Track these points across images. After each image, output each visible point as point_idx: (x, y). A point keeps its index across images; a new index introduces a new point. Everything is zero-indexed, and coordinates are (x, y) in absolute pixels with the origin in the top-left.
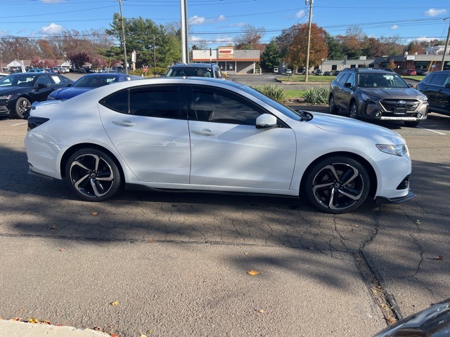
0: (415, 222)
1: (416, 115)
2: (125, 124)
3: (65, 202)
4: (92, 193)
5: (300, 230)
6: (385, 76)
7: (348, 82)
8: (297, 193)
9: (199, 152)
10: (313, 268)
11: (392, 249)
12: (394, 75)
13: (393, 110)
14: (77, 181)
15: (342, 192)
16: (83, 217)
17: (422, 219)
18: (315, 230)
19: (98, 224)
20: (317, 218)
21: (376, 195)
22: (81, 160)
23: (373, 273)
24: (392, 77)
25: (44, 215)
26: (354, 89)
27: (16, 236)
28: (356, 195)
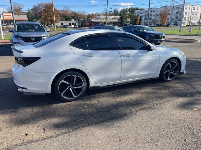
0: (192, 79)
2: (90, 55)
4: (71, 96)
8: (158, 76)
15: (172, 73)
16: (83, 110)
18: (176, 89)
21: (180, 72)
22: (65, 79)
28: (176, 73)
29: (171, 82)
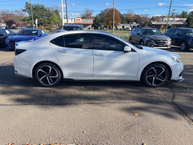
0: (187, 89)
1: (167, 46)
2: (64, 52)
3: (35, 88)
4: (48, 83)
5: (144, 95)
6: (153, 30)
7: (138, 33)
8: (139, 80)
9: (97, 63)
10: (159, 111)
11: (184, 101)
12: (156, 30)
13: (158, 44)
14: (40, 78)
15: (158, 78)
16: (47, 95)
17: (189, 88)
18: (150, 95)
19: (56, 97)
20: (148, 90)
21: (171, 79)
22: (43, 69)
23: (182, 111)
24: (156, 31)
25: (28, 95)
26: (141, 36)
27: (20, 105)
28: (163, 79)
29: (157, 88)
